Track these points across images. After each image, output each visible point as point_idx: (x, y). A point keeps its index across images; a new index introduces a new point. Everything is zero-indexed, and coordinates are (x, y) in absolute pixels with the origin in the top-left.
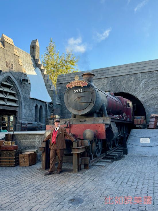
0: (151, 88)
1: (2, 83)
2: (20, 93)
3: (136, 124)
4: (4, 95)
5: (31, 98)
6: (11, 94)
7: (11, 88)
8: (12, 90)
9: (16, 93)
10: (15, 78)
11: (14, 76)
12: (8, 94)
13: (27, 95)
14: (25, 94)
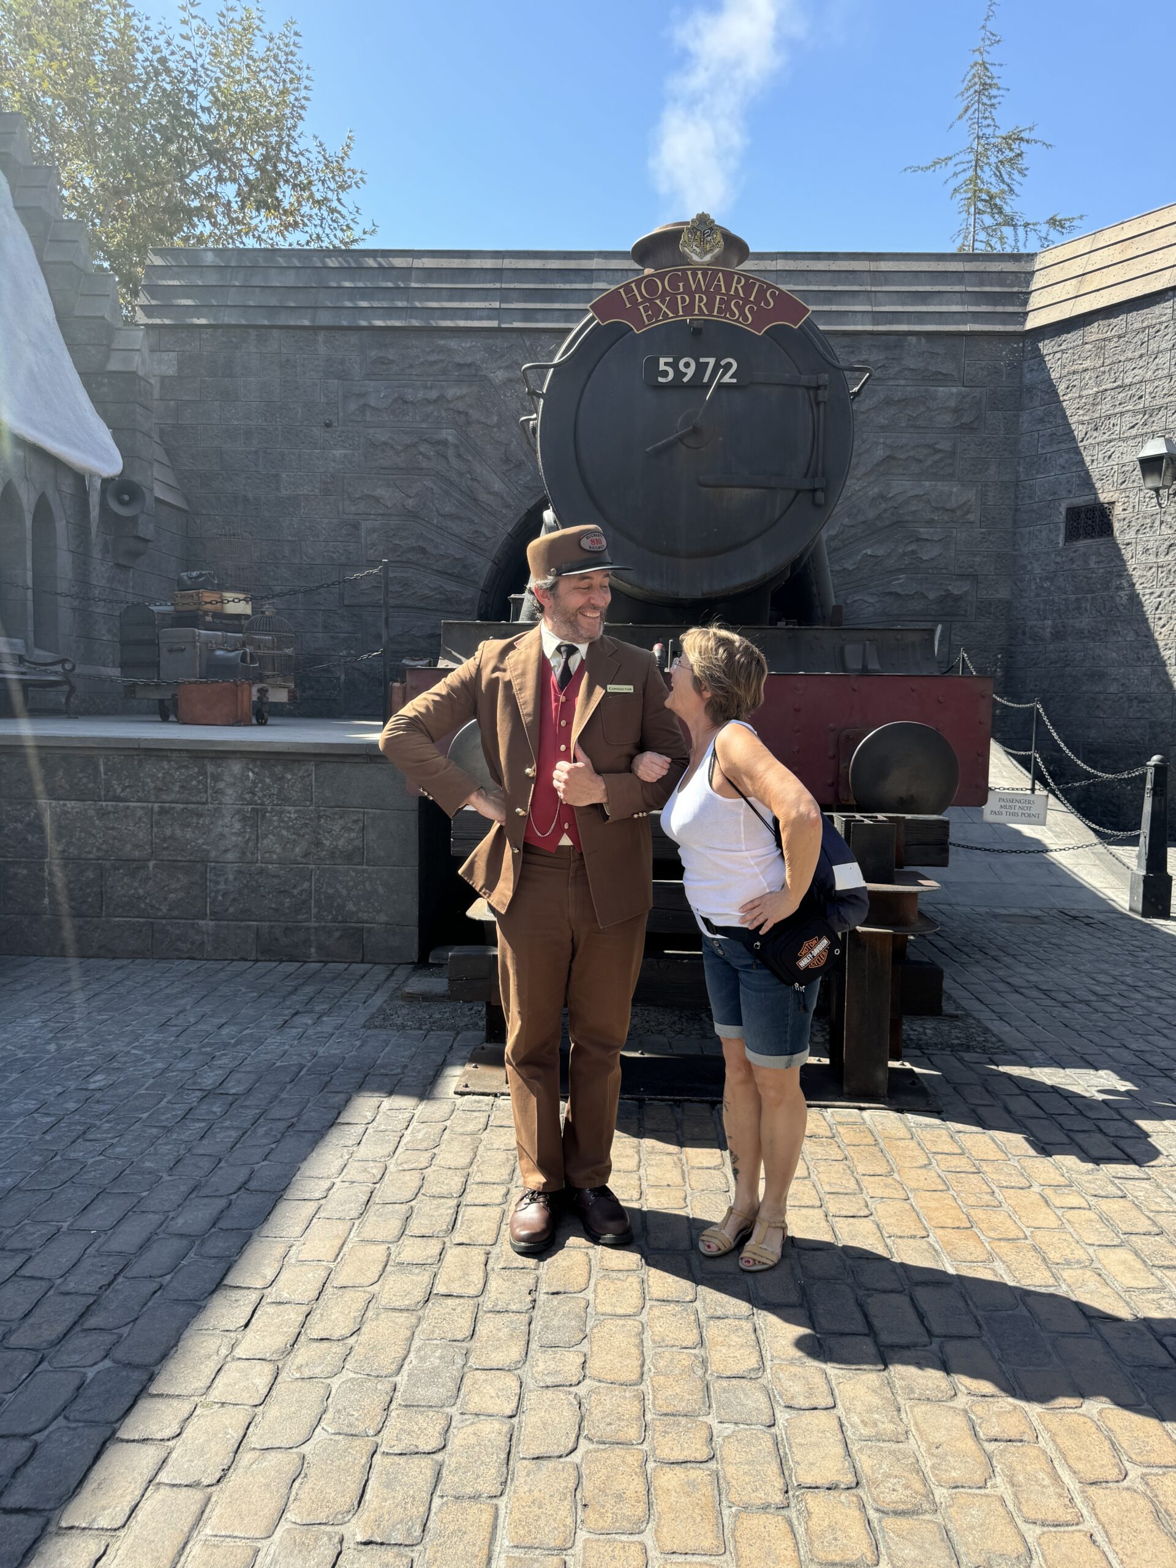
0: (880, 453)
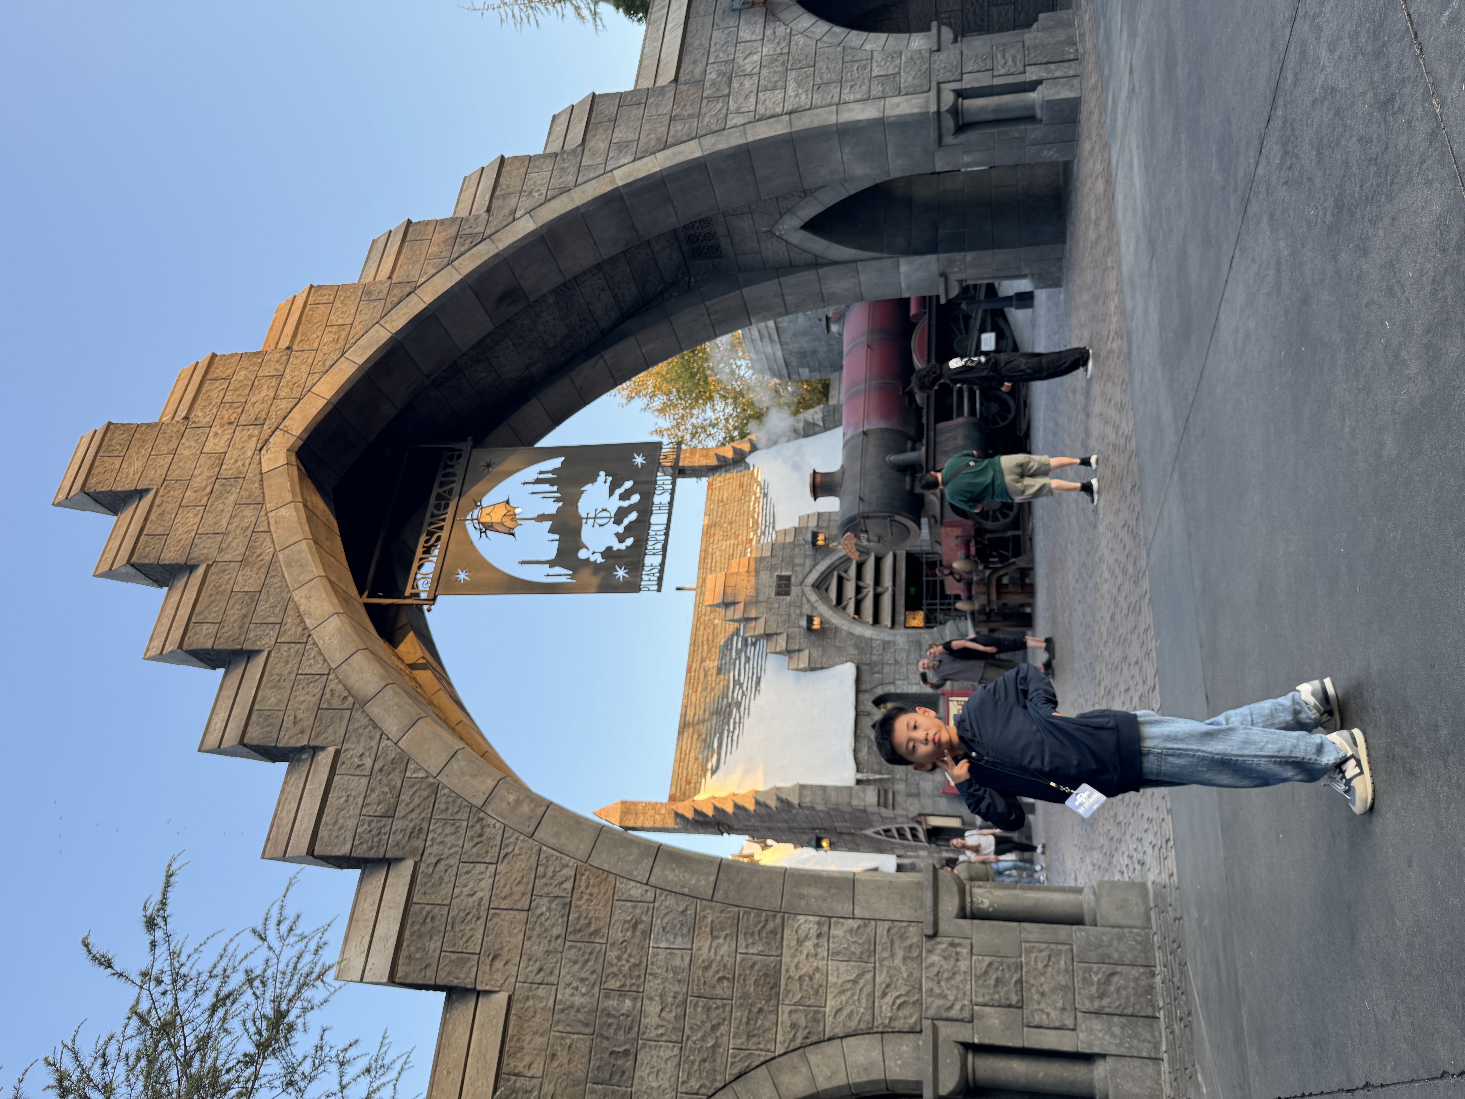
1: (834, 602)
4: (866, 595)
6: (859, 576)
7: (844, 575)
8: (846, 572)
9: (854, 561)
10: (814, 566)
11: (810, 571)
12: (861, 584)
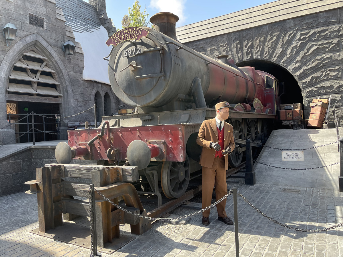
1: (25, 54)
2: (63, 71)
3: (285, 119)
4: (31, 77)
5: (85, 80)
7: (44, 64)
9: (54, 72)
10: (50, 45)
11: (47, 42)
12: (39, 74)
13: (77, 75)
14: (74, 73)
